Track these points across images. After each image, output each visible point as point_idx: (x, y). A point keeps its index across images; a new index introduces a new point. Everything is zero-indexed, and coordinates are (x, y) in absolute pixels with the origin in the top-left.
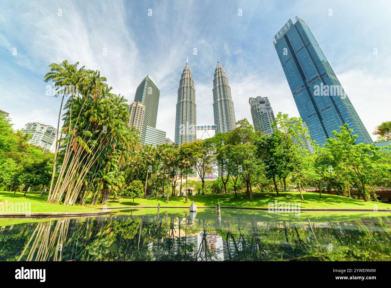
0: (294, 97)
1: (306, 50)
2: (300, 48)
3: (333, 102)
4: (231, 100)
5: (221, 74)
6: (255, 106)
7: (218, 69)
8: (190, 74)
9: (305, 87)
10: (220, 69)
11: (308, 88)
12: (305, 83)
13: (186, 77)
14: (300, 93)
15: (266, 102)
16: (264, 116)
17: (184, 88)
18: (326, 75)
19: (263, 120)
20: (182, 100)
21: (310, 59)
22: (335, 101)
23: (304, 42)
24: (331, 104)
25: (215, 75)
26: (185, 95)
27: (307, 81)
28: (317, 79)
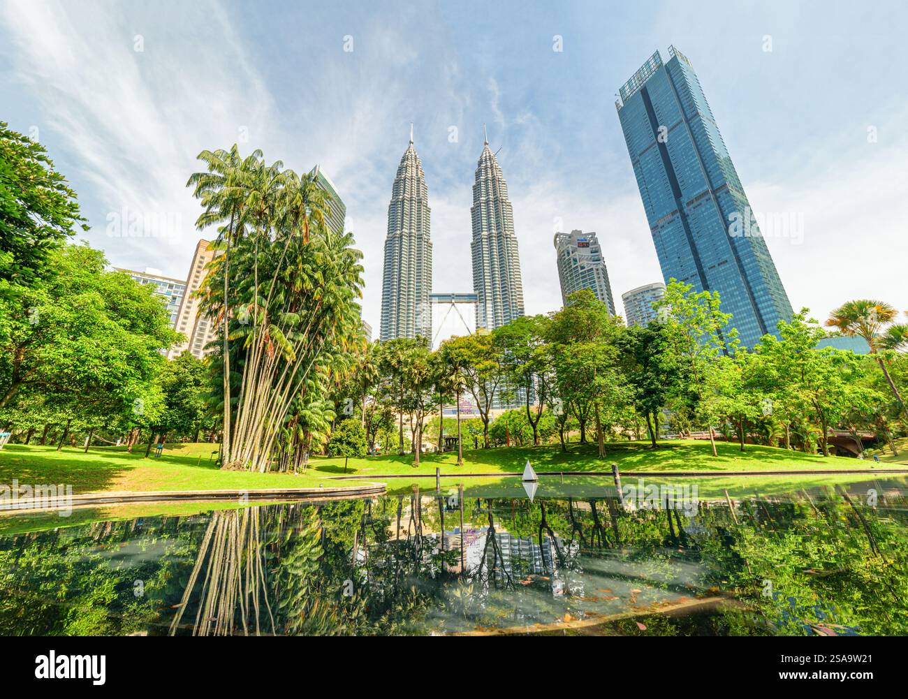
0: (654, 235)
1: (687, 128)
2: (675, 122)
3: (735, 250)
4: (512, 236)
5: (492, 172)
6: (568, 253)
7: (486, 160)
8: (417, 168)
9: (678, 214)
10: (490, 159)
11: (684, 217)
12: (680, 204)
13: (409, 175)
14: (668, 227)
15: (593, 244)
16: (587, 275)
17: (403, 201)
18: (725, 190)
19: (584, 286)
20: (398, 232)
21: (694, 150)
22: (738, 249)
23: (683, 109)
24: (729, 256)
25: (478, 175)
26: (406, 218)
27: (684, 200)
28: (707, 197)
